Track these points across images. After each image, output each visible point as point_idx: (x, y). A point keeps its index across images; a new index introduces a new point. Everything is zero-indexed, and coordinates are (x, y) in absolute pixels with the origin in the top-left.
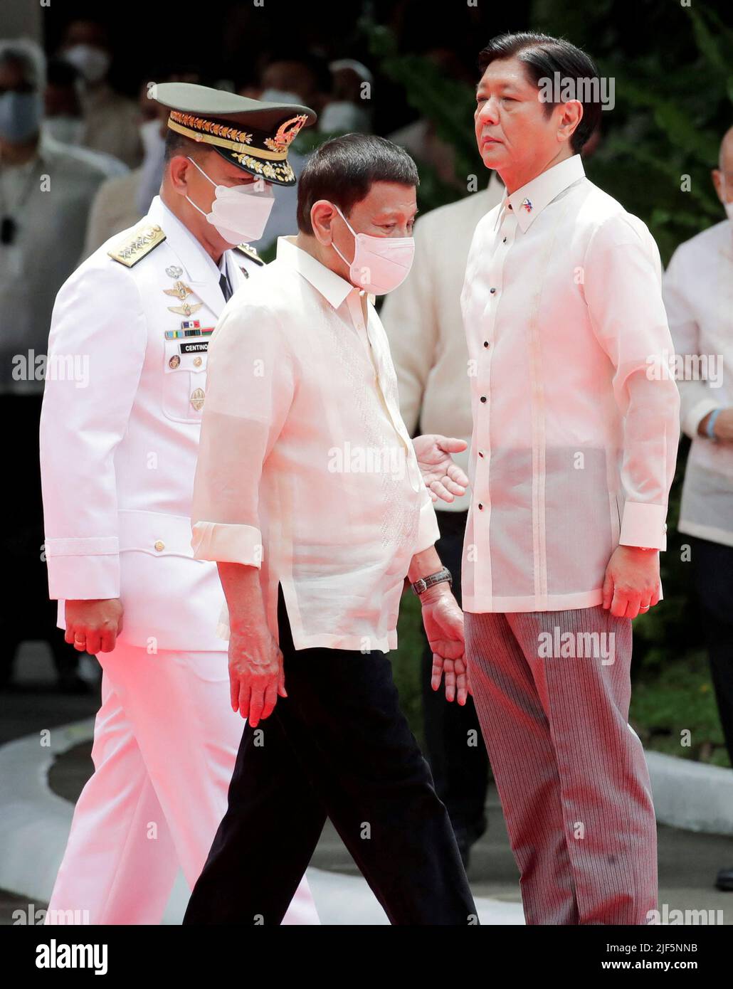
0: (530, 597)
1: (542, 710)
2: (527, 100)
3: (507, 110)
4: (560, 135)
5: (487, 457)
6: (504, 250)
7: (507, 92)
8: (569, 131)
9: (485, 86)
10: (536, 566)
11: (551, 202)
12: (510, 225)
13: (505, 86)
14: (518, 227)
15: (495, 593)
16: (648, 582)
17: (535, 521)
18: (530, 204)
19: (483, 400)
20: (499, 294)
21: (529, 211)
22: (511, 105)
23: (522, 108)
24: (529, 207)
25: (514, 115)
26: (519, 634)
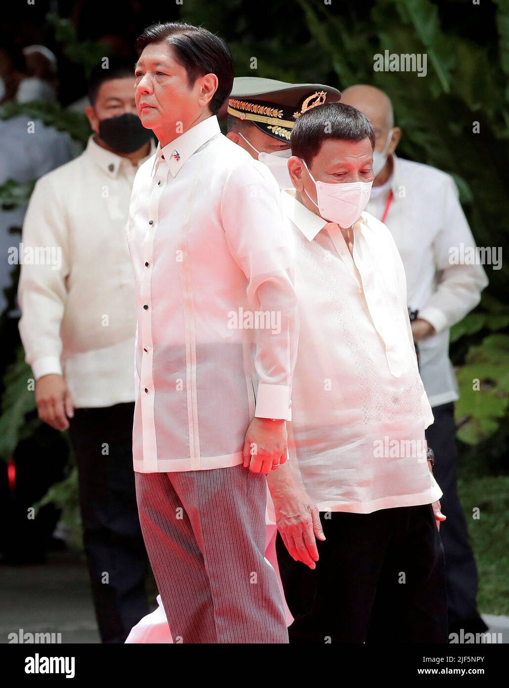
0: (186, 460)
1: (198, 548)
2: (175, 75)
3: (159, 83)
4: (201, 101)
5: (151, 352)
6: (159, 191)
7: (159, 68)
8: (207, 98)
9: (141, 64)
10: (191, 435)
11: (194, 153)
12: (163, 171)
13: (158, 64)
14: (169, 173)
15: (159, 457)
16: (278, 446)
17: (189, 400)
18: (178, 154)
19: (146, 307)
20: (156, 225)
21: (178, 160)
22: (163, 78)
23: (171, 81)
24: (177, 157)
25: (165, 87)
26: (178, 490)
